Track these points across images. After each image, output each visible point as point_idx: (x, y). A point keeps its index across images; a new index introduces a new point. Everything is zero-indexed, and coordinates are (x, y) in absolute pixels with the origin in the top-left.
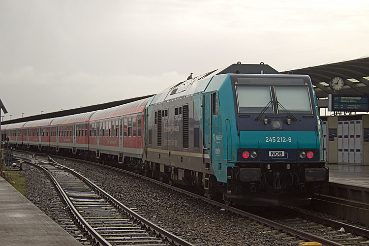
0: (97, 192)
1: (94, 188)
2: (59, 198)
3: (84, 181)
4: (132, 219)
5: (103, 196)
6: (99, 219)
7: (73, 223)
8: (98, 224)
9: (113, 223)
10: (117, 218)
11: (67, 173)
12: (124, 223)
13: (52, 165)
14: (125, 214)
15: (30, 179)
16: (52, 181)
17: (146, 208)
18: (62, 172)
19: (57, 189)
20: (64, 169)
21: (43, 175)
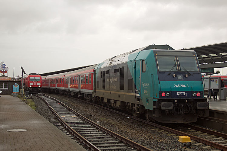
0: (68, 109)
1: (66, 107)
2: (51, 112)
3: (61, 103)
4: (88, 122)
5: (71, 111)
6: (72, 122)
7: (60, 125)
8: (73, 125)
9: (80, 125)
10: (80, 122)
11: (52, 100)
12: (84, 125)
13: (45, 96)
14: (84, 120)
15: (36, 103)
16: (46, 103)
17: (92, 117)
18: (50, 100)
19: (49, 108)
20: (51, 98)
21: (42, 101)
